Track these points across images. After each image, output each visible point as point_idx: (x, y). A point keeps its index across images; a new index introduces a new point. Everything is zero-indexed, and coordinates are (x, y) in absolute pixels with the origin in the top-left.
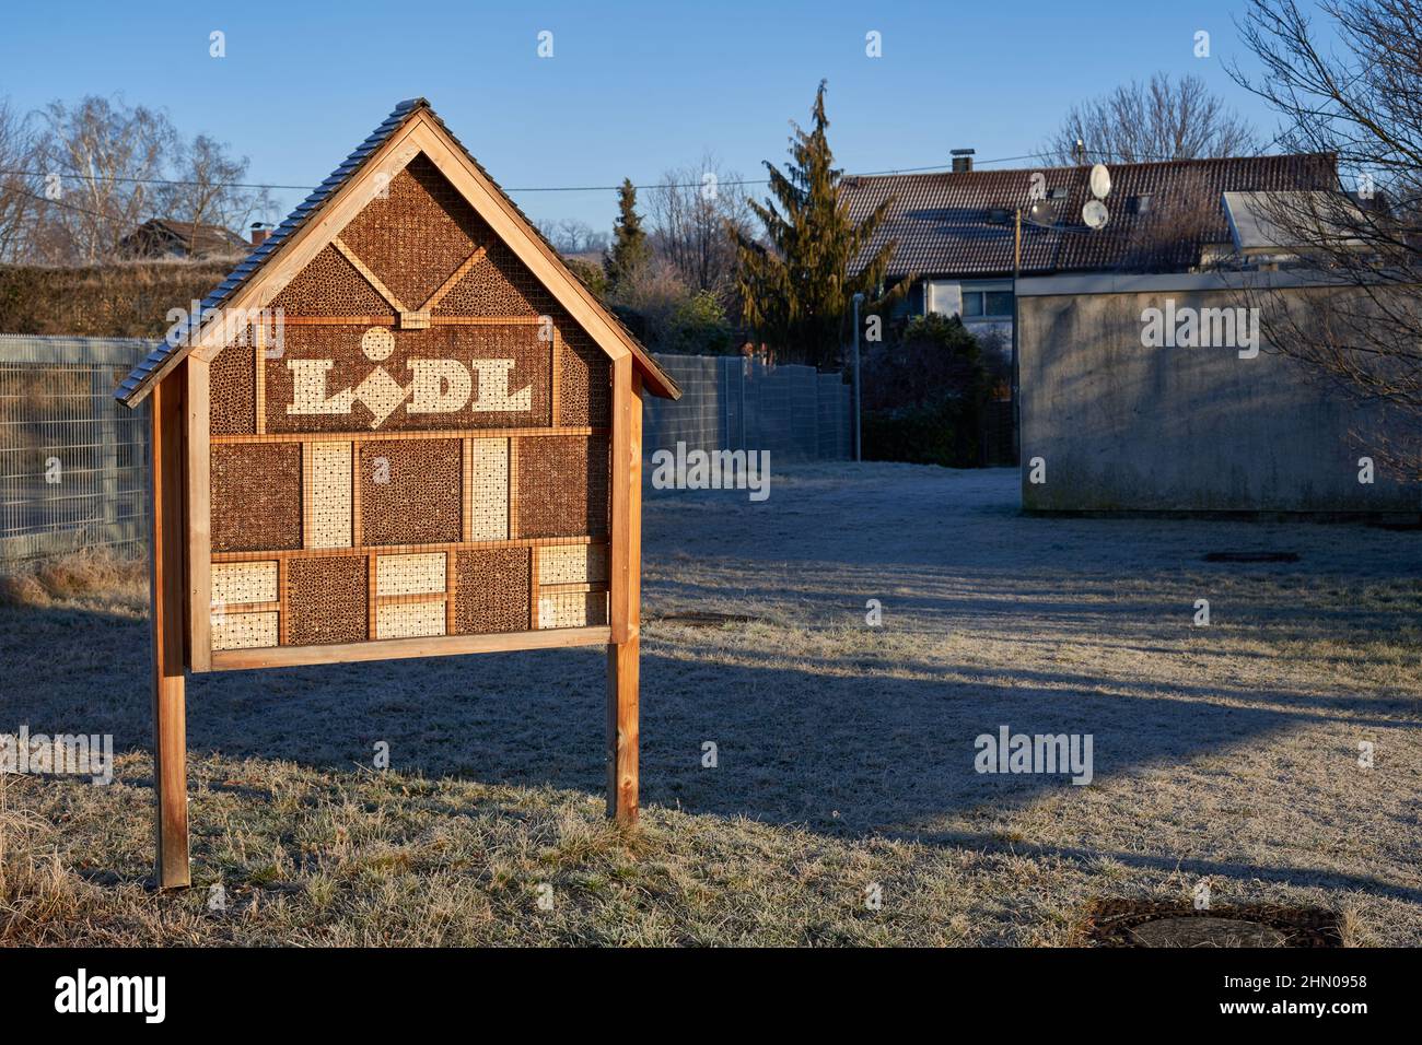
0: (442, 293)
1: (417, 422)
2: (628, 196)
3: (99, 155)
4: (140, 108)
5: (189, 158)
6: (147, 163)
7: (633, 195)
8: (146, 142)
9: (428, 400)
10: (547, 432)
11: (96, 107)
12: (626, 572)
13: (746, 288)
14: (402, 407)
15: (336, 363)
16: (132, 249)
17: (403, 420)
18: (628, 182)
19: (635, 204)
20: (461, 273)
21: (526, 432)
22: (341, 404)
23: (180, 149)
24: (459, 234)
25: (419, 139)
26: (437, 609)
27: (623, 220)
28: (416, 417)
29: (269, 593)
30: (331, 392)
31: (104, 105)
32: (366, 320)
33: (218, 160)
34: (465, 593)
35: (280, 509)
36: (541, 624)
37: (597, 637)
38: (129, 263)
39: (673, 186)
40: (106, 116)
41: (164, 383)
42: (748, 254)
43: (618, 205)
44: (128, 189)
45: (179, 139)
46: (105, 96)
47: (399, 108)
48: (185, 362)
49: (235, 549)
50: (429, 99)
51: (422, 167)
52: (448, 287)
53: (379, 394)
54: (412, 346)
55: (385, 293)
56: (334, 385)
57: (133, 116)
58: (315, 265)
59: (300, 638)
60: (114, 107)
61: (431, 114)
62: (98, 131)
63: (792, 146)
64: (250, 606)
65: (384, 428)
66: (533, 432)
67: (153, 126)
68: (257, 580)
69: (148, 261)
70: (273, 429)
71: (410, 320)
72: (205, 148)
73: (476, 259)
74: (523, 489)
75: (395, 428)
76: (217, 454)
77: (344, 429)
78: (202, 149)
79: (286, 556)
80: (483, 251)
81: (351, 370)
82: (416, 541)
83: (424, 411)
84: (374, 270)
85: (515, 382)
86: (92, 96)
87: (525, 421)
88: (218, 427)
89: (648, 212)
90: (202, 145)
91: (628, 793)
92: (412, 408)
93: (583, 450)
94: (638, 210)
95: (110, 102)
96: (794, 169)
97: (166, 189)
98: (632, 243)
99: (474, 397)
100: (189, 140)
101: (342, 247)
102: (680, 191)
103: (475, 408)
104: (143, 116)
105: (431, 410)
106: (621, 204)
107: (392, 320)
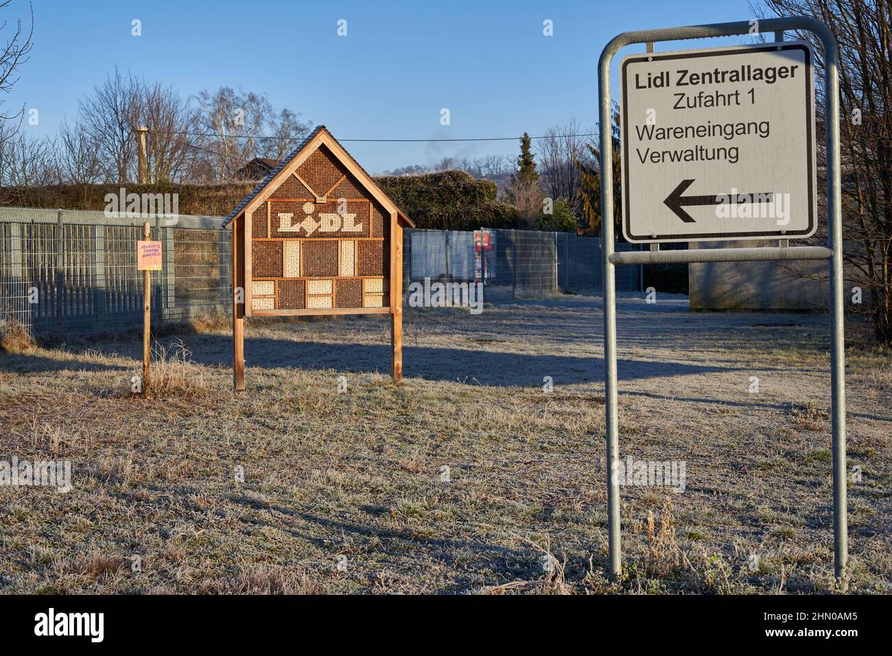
0: (331, 191)
1: (322, 235)
2: (526, 142)
3: (227, 120)
4: (251, 94)
5: (279, 122)
6: (254, 126)
7: (529, 142)
8: (255, 113)
9: (326, 228)
10: (368, 239)
11: (226, 93)
12: (396, 288)
13: (585, 195)
14: (317, 230)
15: (294, 214)
16: (243, 175)
17: (317, 234)
18: (526, 134)
19: (530, 147)
20: (337, 184)
21: (360, 239)
22: (296, 228)
23: (274, 116)
24: (337, 171)
25: (322, 139)
26: (329, 300)
27: (523, 156)
28: (322, 233)
29: (272, 292)
30: (293, 224)
31: (231, 92)
32: (305, 200)
33: (295, 123)
34: (339, 294)
35: (275, 263)
36: (366, 306)
37: (386, 310)
38: (241, 183)
39: (553, 137)
40: (232, 99)
41: (237, 220)
42: (587, 176)
43: (520, 148)
44: (243, 141)
45: (273, 111)
46: (231, 87)
47: (317, 128)
48: (244, 213)
49: (260, 276)
50: (325, 125)
51: (323, 148)
52: (333, 188)
53: (309, 225)
54: (320, 209)
55: (311, 191)
56: (294, 221)
57: (247, 98)
58: (288, 181)
59: (282, 307)
60: (237, 93)
61: (326, 130)
62: (227, 108)
63: (613, 114)
64: (265, 296)
65: (310, 237)
66: (363, 239)
67: (258, 104)
68: (268, 287)
69: (252, 182)
70: (273, 236)
71: (319, 200)
72: (288, 116)
73: (342, 179)
74: (359, 258)
75: (315, 237)
76: (254, 244)
77: (297, 237)
78: (285, 117)
79: (277, 279)
80: (345, 176)
81: (299, 217)
82: (322, 276)
83: (324, 231)
84: (308, 183)
85: (356, 222)
86: (224, 87)
87: (360, 235)
88: (254, 235)
89: (538, 152)
90: (286, 114)
91: (398, 368)
92: (320, 230)
93: (381, 246)
94: (532, 151)
95: (234, 91)
96: (614, 127)
97: (265, 140)
98: (528, 170)
99: (342, 227)
100: (279, 112)
101: (297, 176)
102: (557, 139)
103: (342, 230)
104: (252, 98)
105: (327, 231)
106: (522, 147)
107: (313, 200)
